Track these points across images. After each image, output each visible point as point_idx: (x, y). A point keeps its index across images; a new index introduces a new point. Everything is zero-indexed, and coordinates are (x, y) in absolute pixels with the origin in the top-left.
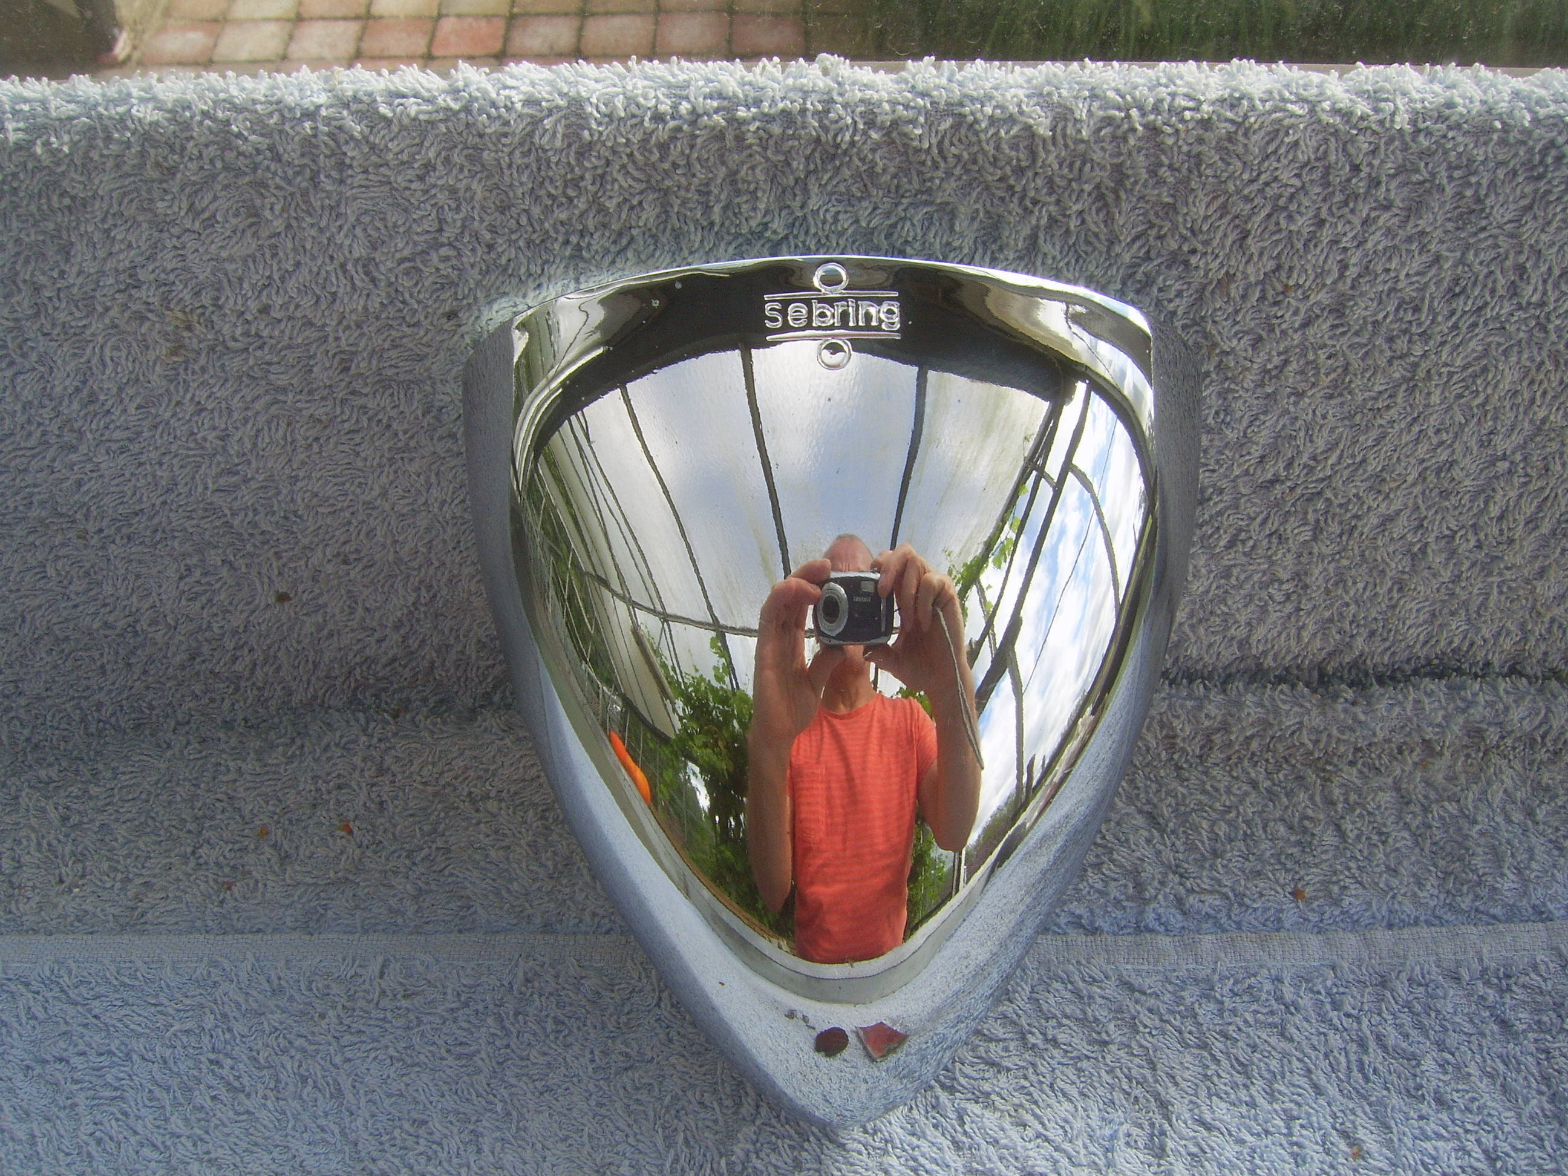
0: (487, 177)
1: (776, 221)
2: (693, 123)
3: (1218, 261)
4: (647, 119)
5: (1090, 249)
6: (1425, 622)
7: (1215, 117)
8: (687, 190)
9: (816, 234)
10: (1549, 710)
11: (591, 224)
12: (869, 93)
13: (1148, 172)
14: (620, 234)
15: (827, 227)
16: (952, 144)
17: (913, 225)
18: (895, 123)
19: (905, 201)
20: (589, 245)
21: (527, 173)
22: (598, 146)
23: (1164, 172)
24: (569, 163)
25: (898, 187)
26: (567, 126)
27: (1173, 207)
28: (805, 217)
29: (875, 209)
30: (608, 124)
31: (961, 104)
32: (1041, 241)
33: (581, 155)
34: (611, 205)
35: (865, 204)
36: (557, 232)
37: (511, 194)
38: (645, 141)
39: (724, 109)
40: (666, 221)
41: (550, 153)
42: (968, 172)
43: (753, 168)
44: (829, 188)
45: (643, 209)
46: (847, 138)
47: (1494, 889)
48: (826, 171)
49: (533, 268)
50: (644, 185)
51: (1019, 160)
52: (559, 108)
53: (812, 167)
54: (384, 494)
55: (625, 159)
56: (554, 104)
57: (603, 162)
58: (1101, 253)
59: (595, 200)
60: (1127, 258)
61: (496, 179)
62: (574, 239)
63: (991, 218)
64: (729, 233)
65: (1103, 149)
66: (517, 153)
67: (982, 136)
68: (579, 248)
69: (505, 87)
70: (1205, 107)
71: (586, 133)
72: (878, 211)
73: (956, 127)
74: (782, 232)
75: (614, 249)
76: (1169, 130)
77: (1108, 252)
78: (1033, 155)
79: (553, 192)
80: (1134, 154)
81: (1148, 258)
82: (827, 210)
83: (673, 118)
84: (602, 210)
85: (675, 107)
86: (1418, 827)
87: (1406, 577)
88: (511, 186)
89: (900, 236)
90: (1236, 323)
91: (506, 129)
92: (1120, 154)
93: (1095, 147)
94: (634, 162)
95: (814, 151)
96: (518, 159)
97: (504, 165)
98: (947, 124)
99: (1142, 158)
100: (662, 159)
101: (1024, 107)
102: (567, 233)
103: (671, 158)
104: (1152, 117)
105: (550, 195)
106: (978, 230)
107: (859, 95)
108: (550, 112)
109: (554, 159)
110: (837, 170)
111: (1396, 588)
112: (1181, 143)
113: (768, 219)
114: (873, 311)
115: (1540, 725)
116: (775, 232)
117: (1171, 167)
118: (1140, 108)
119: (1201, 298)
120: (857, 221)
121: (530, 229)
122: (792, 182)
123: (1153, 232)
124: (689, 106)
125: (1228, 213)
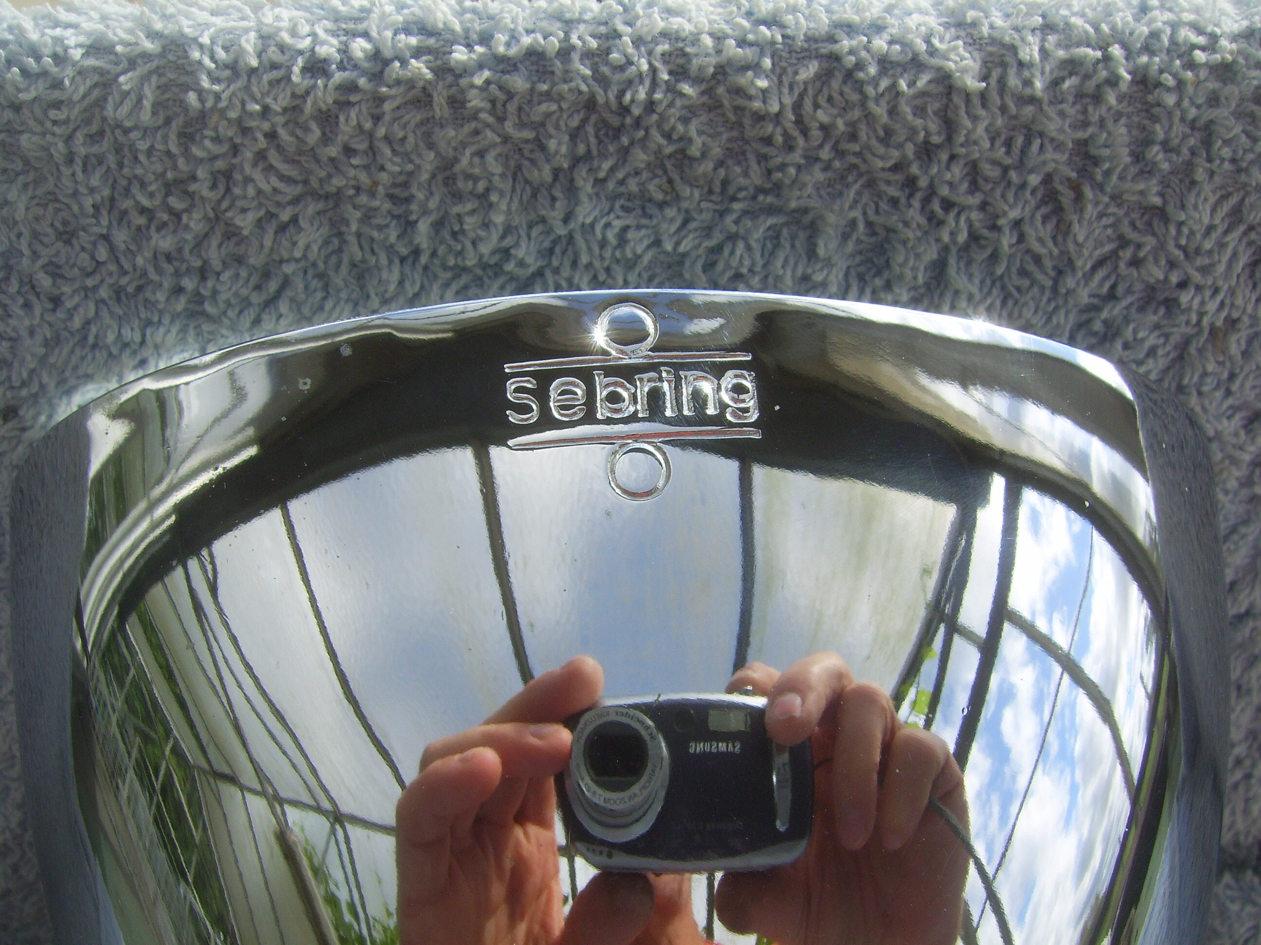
0: (37, 182)
1: (524, 244)
2: (377, 77)
3: (1219, 299)
4: (296, 70)
5: (1026, 283)
7: (1241, 60)
8: (372, 194)
9: (589, 265)
11: (214, 254)
12: (676, 22)
13: (1132, 154)
14: (266, 275)
15: (608, 254)
16: (816, 106)
17: (749, 248)
18: (721, 71)
19: (737, 206)
20: (215, 293)
21: (99, 172)
22: (215, 118)
23: (1155, 152)
24: (168, 153)
25: (725, 183)
26: (162, 88)
27: (1161, 213)
28: (570, 238)
29: (685, 223)
30: (230, 81)
31: (831, 39)
32: (952, 270)
33: (187, 137)
34: (245, 222)
35: (670, 212)
36: (160, 271)
37: (76, 208)
38: (294, 110)
39: (428, 51)
40: (340, 250)
41: (134, 135)
42: (840, 154)
43: (481, 154)
44: (611, 185)
45: (300, 229)
46: (642, 95)
48: (603, 155)
49: (127, 333)
51: (928, 134)
52: (146, 56)
53: (581, 149)
55: (262, 143)
56: (138, 50)
57: (225, 148)
58: (1042, 288)
59: (216, 219)
60: (1084, 297)
61: (50, 185)
62: (189, 283)
63: (874, 234)
64: (445, 267)
65: (1062, 114)
66: (79, 137)
67: (870, 91)
68: (198, 298)
69: (57, 24)
70: (1224, 43)
71: (192, 97)
72: (693, 225)
73: (824, 77)
74: (533, 263)
75: (256, 299)
76: (1170, 81)
77: (1055, 289)
78: (949, 126)
79: (145, 202)
80: (1110, 124)
81: (1112, 296)
82: (608, 225)
83: (341, 67)
84: (231, 233)
85: (344, 50)
88: (75, 194)
89: (728, 266)
90: (1228, 393)
91: (56, 95)
92: (1085, 124)
93: (1051, 111)
94: (279, 148)
95: (584, 122)
96: (81, 149)
97: (58, 158)
98: (809, 70)
99: (1123, 130)
100: (326, 140)
101: (936, 42)
102: (177, 274)
103: (341, 139)
104: (1144, 59)
105: (143, 211)
106: (852, 256)
107: (661, 25)
108: (132, 63)
109: (143, 146)
110: (625, 152)
112: (1186, 103)
113: (508, 241)
114: (707, 387)
116: (521, 264)
117: (1166, 147)
118: (1124, 46)
119: (1181, 358)
120: (657, 243)
121: (113, 267)
122: (547, 174)
123: (1127, 254)
124: (368, 46)
125: (1241, 221)
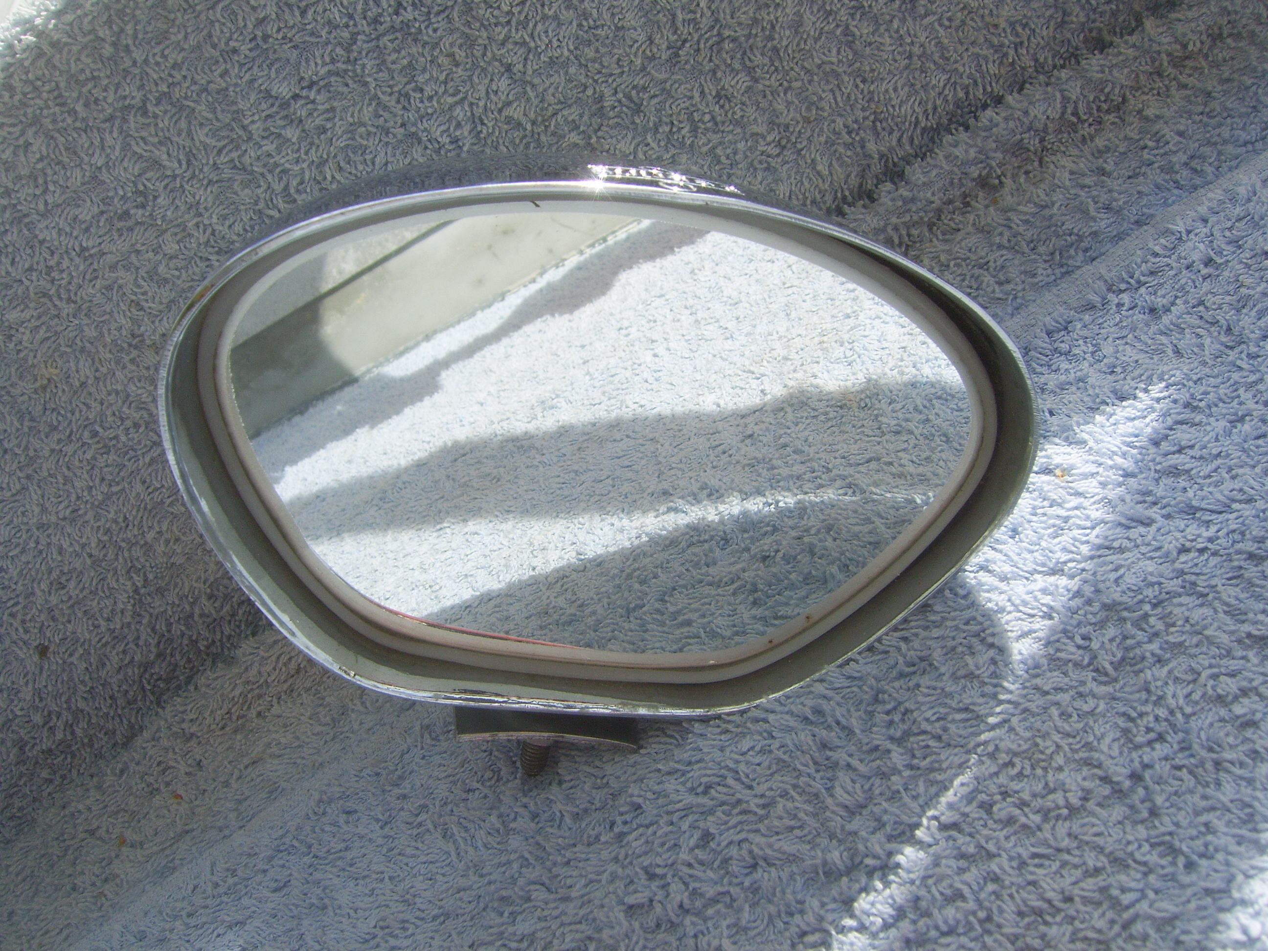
2: (13, 54)
6: (909, 96)
8: (48, 107)
10: (1062, 91)
39: (27, 29)
43: (78, 59)
45: (32, 145)
47: (1095, 234)
50: (20, 127)
54: (44, 510)
86: (1009, 241)
87: (858, 65)
111: (858, 80)
115: (1064, 108)
